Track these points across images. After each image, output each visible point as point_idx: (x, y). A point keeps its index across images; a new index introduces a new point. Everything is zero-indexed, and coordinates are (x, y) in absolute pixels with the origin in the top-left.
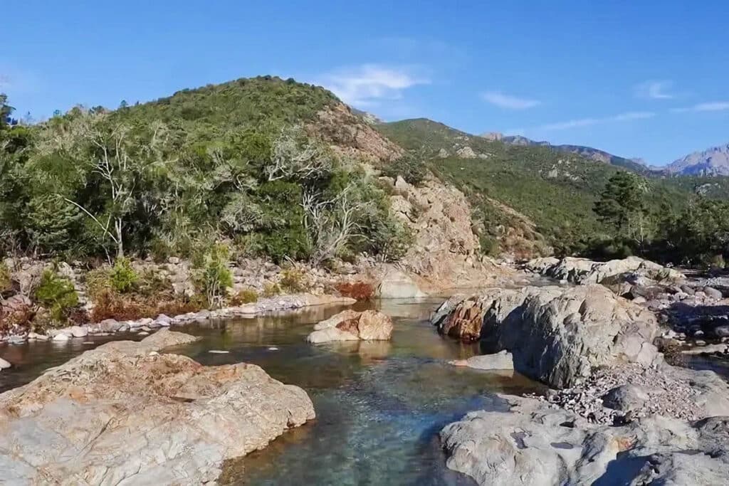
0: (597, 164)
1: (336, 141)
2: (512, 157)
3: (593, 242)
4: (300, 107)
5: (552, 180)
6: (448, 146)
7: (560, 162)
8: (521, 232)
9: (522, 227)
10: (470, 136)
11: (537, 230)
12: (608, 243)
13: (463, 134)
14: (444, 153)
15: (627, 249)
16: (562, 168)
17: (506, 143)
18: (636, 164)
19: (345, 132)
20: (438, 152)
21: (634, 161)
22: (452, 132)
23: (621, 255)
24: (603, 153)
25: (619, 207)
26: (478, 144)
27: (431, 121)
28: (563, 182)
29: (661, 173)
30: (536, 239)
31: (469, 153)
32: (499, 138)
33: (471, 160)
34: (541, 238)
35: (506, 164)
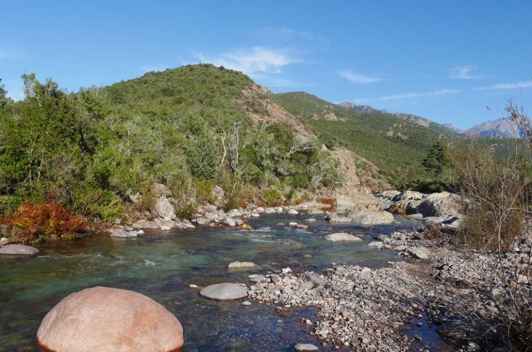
0: (421, 127)
1: (256, 112)
2: (362, 121)
3: (422, 183)
4: (231, 87)
5: (388, 138)
6: (319, 112)
7: (395, 125)
8: (370, 173)
9: (370, 170)
10: (334, 105)
11: (380, 172)
12: (431, 184)
13: (329, 104)
14: (316, 117)
15: (442, 187)
16: (396, 131)
17: (357, 110)
18: (447, 128)
19: (260, 104)
20: (312, 116)
21: (446, 126)
22: (321, 102)
23: (438, 191)
24: (424, 120)
25: (437, 163)
26: (339, 110)
27: (307, 94)
28: (396, 139)
29: (464, 135)
30: (379, 178)
31: (332, 117)
32: (353, 107)
33: (334, 122)
34: (382, 178)
35: (358, 126)
